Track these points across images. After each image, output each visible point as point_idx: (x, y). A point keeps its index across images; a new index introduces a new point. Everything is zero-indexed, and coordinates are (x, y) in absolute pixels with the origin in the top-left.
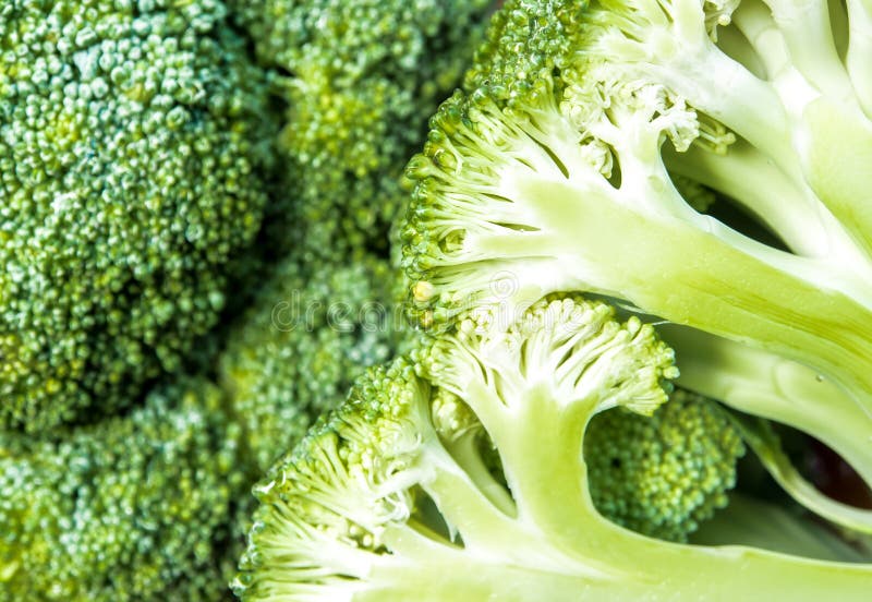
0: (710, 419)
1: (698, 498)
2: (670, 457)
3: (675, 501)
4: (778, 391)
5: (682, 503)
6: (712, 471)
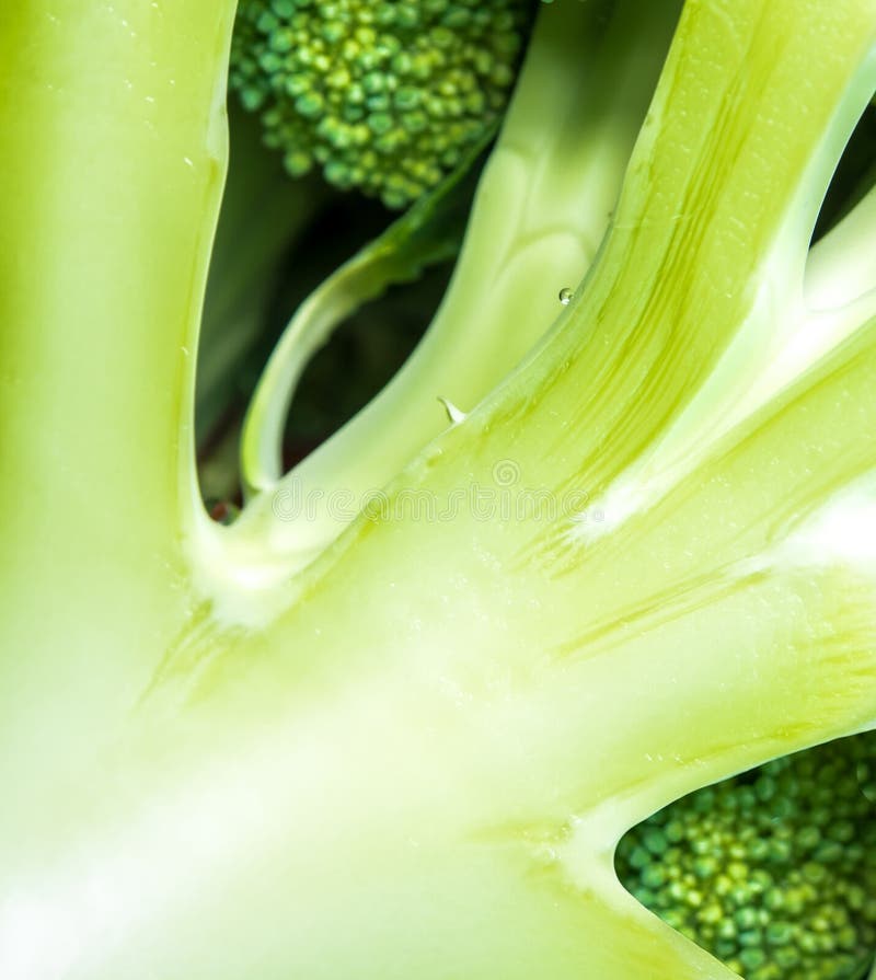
4: (524, 240)
6: (361, 134)
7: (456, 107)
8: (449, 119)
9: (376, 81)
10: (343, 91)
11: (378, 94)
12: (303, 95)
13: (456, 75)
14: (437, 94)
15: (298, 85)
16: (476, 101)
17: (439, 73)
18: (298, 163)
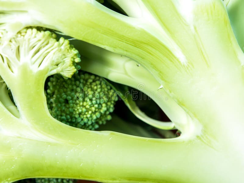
0: (104, 86)
1: (98, 115)
2: (87, 99)
3: (89, 116)
5: (91, 116)
6: (104, 105)
7: (99, 86)
8: (101, 88)
9: (94, 102)
10: (96, 108)
11: (97, 101)
12: (96, 116)
13: (93, 86)
14: (96, 90)
15: (94, 117)
16: (98, 82)
17: (92, 90)
18: (109, 118)
